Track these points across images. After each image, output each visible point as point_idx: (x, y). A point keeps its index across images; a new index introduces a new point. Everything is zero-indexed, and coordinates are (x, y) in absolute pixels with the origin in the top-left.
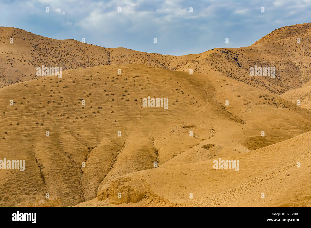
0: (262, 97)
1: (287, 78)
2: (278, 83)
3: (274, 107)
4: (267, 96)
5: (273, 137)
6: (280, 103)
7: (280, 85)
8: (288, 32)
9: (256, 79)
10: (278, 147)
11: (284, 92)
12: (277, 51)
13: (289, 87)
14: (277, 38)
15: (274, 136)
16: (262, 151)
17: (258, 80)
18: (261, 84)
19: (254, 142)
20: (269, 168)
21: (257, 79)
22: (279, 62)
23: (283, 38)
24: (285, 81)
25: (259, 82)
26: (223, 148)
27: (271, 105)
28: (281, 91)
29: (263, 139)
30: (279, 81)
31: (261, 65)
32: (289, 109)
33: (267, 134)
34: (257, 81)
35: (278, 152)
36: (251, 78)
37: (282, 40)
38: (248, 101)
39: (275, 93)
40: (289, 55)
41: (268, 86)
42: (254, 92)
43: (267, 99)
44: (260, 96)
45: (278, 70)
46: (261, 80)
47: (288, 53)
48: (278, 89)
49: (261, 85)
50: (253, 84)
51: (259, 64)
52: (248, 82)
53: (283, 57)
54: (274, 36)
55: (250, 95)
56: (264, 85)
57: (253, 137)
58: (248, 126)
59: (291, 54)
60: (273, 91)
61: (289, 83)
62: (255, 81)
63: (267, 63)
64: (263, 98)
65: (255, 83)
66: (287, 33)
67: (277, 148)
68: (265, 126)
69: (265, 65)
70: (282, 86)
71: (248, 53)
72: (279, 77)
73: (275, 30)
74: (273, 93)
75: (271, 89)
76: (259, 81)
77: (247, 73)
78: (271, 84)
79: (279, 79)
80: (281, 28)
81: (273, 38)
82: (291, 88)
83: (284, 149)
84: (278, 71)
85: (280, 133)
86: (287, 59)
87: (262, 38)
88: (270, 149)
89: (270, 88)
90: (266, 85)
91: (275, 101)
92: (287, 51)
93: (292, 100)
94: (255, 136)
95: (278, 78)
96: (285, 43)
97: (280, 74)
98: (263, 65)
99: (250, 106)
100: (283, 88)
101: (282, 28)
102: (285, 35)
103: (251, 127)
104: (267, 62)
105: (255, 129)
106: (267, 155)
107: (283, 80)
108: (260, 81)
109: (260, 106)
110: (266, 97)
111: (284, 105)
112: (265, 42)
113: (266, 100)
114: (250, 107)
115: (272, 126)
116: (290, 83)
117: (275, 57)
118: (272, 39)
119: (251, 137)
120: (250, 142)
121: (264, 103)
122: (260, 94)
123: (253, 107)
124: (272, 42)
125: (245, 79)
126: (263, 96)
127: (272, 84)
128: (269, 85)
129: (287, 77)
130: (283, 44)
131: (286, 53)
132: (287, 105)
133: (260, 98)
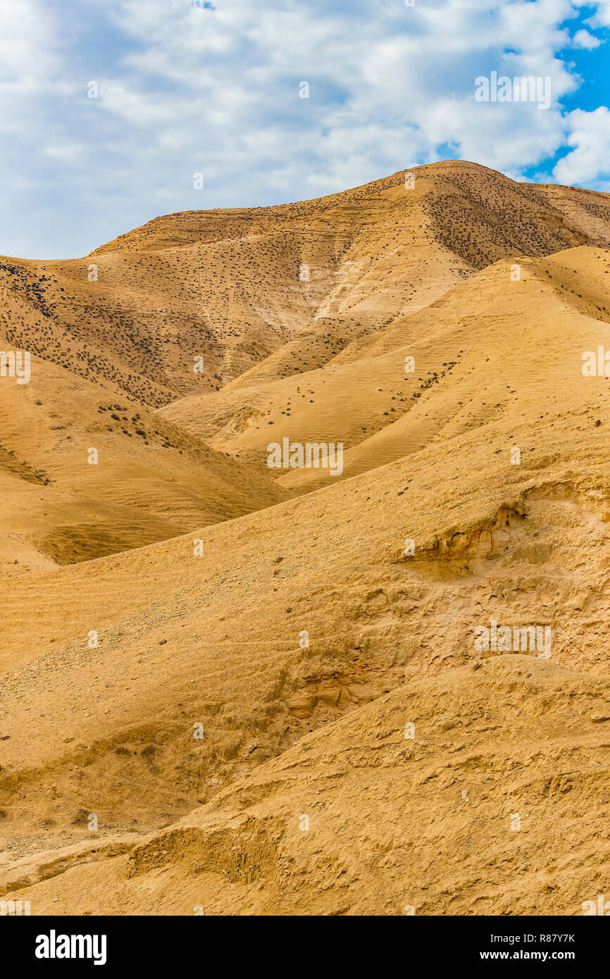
0: (105, 410)
1: (180, 360)
2: (154, 374)
3: (137, 443)
4: (119, 409)
5: (127, 529)
6: (157, 433)
7: (158, 379)
8: (195, 227)
9: (91, 358)
10: (140, 559)
11: (169, 401)
12: (158, 279)
13: (183, 388)
14: (162, 243)
15: (131, 528)
16: (95, 569)
17: (98, 361)
18: (106, 371)
19: (71, 540)
20: (109, 621)
21: (95, 357)
22: (163, 314)
23: (178, 243)
24: (173, 370)
25: (99, 366)
27: (130, 435)
28: (161, 396)
29: (98, 535)
30: (157, 368)
31: (110, 317)
32: (181, 453)
33: (112, 521)
34: (93, 363)
35: (139, 575)
36: (79, 352)
37: (174, 250)
38: (65, 419)
39: (144, 401)
40: (193, 295)
41: (125, 379)
42: (84, 393)
43: (121, 417)
44: (100, 408)
45: (158, 337)
46: (105, 362)
47: (189, 291)
48: (153, 391)
49: (105, 376)
50: (82, 372)
51: (104, 313)
52: (69, 364)
53: (175, 301)
54: (153, 235)
55: (72, 401)
56: (114, 377)
57: (70, 527)
58: (58, 494)
59: (198, 292)
60: (139, 394)
61: (186, 376)
62: (90, 361)
63: (128, 312)
64: (109, 413)
65: (87, 369)
66: (190, 231)
67: (136, 564)
68: (109, 497)
69: (121, 317)
70: (165, 383)
71: (74, 278)
72: (157, 357)
73: (158, 219)
74: (139, 400)
75: (133, 391)
76: (100, 364)
77: (66, 337)
78: (133, 374)
79: (159, 363)
80: (174, 215)
81: (151, 241)
82: (190, 390)
83: (158, 564)
84: (157, 339)
85: (148, 518)
86: (185, 305)
87: (120, 237)
88: (118, 565)
89: (129, 385)
90: (118, 377)
91: (142, 425)
92: (184, 281)
93: (188, 427)
94: (75, 524)
95: (155, 359)
96: (183, 259)
97: (161, 349)
98: (116, 317)
99: (68, 434)
100: (166, 390)
101: (178, 214)
102: (184, 237)
103: (67, 497)
104: (128, 309)
105: (78, 504)
106: (108, 580)
107: (168, 366)
108: (104, 364)
109: (97, 435)
110: (117, 412)
111: (167, 438)
112: (127, 251)
113: (117, 421)
114: (69, 438)
115: (128, 498)
116: (189, 375)
117: (151, 298)
118: (146, 243)
119: (63, 525)
120: (63, 541)
121: (110, 430)
122: (100, 403)
123: (77, 438)
124: (146, 252)
125: (59, 354)
126: (110, 409)
127: (136, 375)
128: (128, 377)
129: (181, 358)
130: (178, 261)
131: (183, 289)
132: (173, 440)
133: (100, 412)
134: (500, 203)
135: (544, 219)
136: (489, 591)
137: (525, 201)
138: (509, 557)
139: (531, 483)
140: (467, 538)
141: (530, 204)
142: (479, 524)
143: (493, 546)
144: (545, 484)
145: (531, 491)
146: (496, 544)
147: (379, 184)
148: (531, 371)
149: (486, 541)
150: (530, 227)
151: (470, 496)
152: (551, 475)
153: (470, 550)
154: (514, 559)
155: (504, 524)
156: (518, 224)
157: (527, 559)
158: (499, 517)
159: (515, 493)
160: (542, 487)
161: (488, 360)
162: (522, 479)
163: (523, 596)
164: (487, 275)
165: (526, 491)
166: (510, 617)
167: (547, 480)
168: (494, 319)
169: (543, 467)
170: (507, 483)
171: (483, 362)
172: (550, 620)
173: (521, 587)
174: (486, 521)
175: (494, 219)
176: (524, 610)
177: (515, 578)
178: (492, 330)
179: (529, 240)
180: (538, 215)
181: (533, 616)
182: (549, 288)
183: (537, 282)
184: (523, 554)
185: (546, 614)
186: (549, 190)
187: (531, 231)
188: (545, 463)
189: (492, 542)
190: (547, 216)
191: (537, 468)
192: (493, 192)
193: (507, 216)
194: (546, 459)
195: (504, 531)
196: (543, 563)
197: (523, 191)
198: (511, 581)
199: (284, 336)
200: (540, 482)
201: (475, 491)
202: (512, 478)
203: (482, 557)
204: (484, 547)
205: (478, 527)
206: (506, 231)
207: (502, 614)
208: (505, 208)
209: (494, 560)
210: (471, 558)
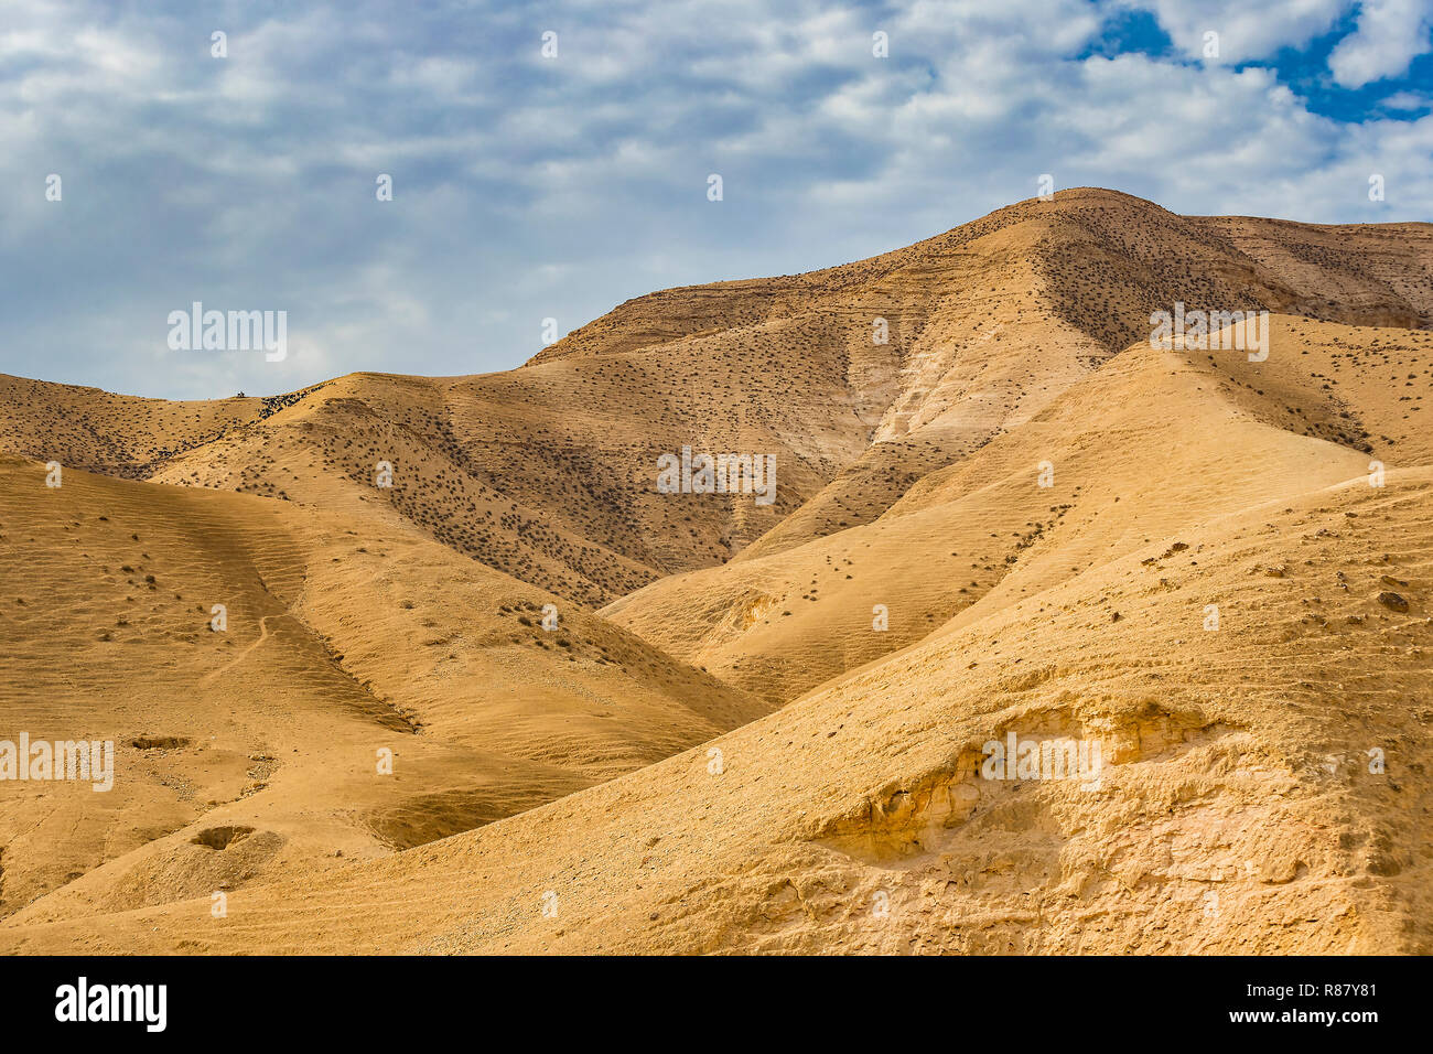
0: (509, 611)
1: (665, 519)
2: (625, 544)
3: (558, 663)
4: (532, 608)
5: (522, 795)
6: (589, 642)
7: (632, 549)
8: (685, 312)
9: (523, 524)
11: (645, 584)
12: (629, 396)
13: (672, 562)
14: (636, 339)
15: (528, 792)
17: (534, 528)
18: (547, 544)
19: (434, 816)
21: (530, 522)
22: (637, 450)
23: (660, 339)
24: (655, 534)
25: (536, 536)
26: (286, 842)
27: (546, 648)
28: (633, 578)
29: (479, 806)
30: (630, 533)
31: (556, 458)
32: (624, 671)
33: (499, 784)
34: (527, 531)
36: (505, 516)
37: (651, 350)
38: (447, 628)
39: (606, 586)
40: (683, 417)
41: (577, 554)
42: (477, 587)
43: (533, 621)
44: (503, 608)
45: (630, 485)
46: (546, 529)
47: (678, 411)
48: (620, 569)
49: (545, 552)
50: (508, 546)
51: (547, 453)
52: (489, 536)
53: (656, 428)
54: (623, 329)
55: (458, 600)
56: (559, 552)
57: (434, 797)
58: (423, 745)
59: (691, 412)
60: (598, 576)
61: (676, 543)
62: (521, 529)
63: (584, 449)
64: (515, 617)
65: (516, 542)
66: (678, 319)
68: (507, 746)
69: (573, 458)
70: (643, 556)
71: (499, 402)
72: (629, 517)
73: (629, 302)
74: (597, 586)
75: (589, 571)
76: (537, 533)
77: (484, 495)
78: (591, 545)
79: (633, 526)
80: (653, 295)
81: (618, 338)
82: (682, 564)
84: (629, 489)
85: (555, 777)
86: (671, 434)
87: (572, 334)
88: (435, 858)
89: (583, 564)
90: (566, 551)
91: (567, 630)
92: (670, 398)
93: (664, 625)
94: (441, 791)
95: (627, 519)
96: (666, 362)
97: (635, 503)
98: (566, 459)
99: (451, 651)
100: (640, 567)
101: (660, 294)
102: (669, 328)
103: (434, 751)
104: (583, 445)
105: (450, 760)
107: (647, 529)
108: (545, 533)
109: (495, 650)
110: (527, 613)
111: (604, 650)
112: (582, 355)
113: (526, 627)
114: (452, 657)
115: (536, 745)
116: (680, 541)
117: (618, 425)
118: (611, 342)
119: (424, 793)
120: (418, 819)
121: (517, 642)
122: (503, 600)
123: (465, 657)
124: (610, 356)
125: (473, 521)
126: (517, 609)
127: (595, 546)
128: (580, 551)
129: (666, 516)
130: (659, 366)
131: (667, 409)
132: (622, 652)
133: (502, 615)
134: (1155, 250)
135: (1224, 271)
136: (946, 876)
137: (1193, 245)
138: (975, 824)
139: (1011, 711)
140: (912, 799)
141: (1201, 249)
142: (930, 774)
143: (953, 807)
144: (1031, 712)
145: (1011, 723)
146: (957, 804)
147: (967, 231)
148: (1182, 514)
149: (942, 801)
150: (1204, 285)
151: (922, 735)
152: (1042, 698)
153: (919, 816)
154: (984, 826)
155: (970, 774)
156: (1184, 281)
157: (1002, 826)
158: (961, 764)
159: (987, 728)
160: (1027, 716)
161: (1117, 500)
162: (999, 707)
163: (995, 880)
164: (1118, 368)
165: (1004, 724)
166: (975, 912)
167: (1035, 705)
168: (1127, 435)
169: (1031, 687)
170: (977, 713)
171: (1111, 504)
172: (1033, 914)
173: (991, 867)
174: (939, 772)
175: (1146, 276)
176: (996, 901)
177: (984, 855)
178: (1124, 453)
179: (1202, 305)
180: (1215, 266)
181: (1008, 909)
182: (1210, 384)
183: (1193, 375)
184: (996, 817)
185: (1028, 905)
186: (1233, 226)
187: (1204, 291)
188: (1033, 681)
189: (952, 802)
190: (1228, 266)
191: (1022, 689)
192: (1143, 234)
193: (1167, 270)
194: (1035, 676)
195: (971, 785)
196: (1026, 829)
197: (1192, 229)
198: (978, 858)
199: (826, 473)
200: (1024, 709)
201: (930, 727)
202: (984, 705)
203: (938, 825)
204: (940, 810)
205: (929, 782)
206: (1165, 293)
207: (964, 909)
208: (1162, 257)
209: (956, 829)
210: (921, 828)
